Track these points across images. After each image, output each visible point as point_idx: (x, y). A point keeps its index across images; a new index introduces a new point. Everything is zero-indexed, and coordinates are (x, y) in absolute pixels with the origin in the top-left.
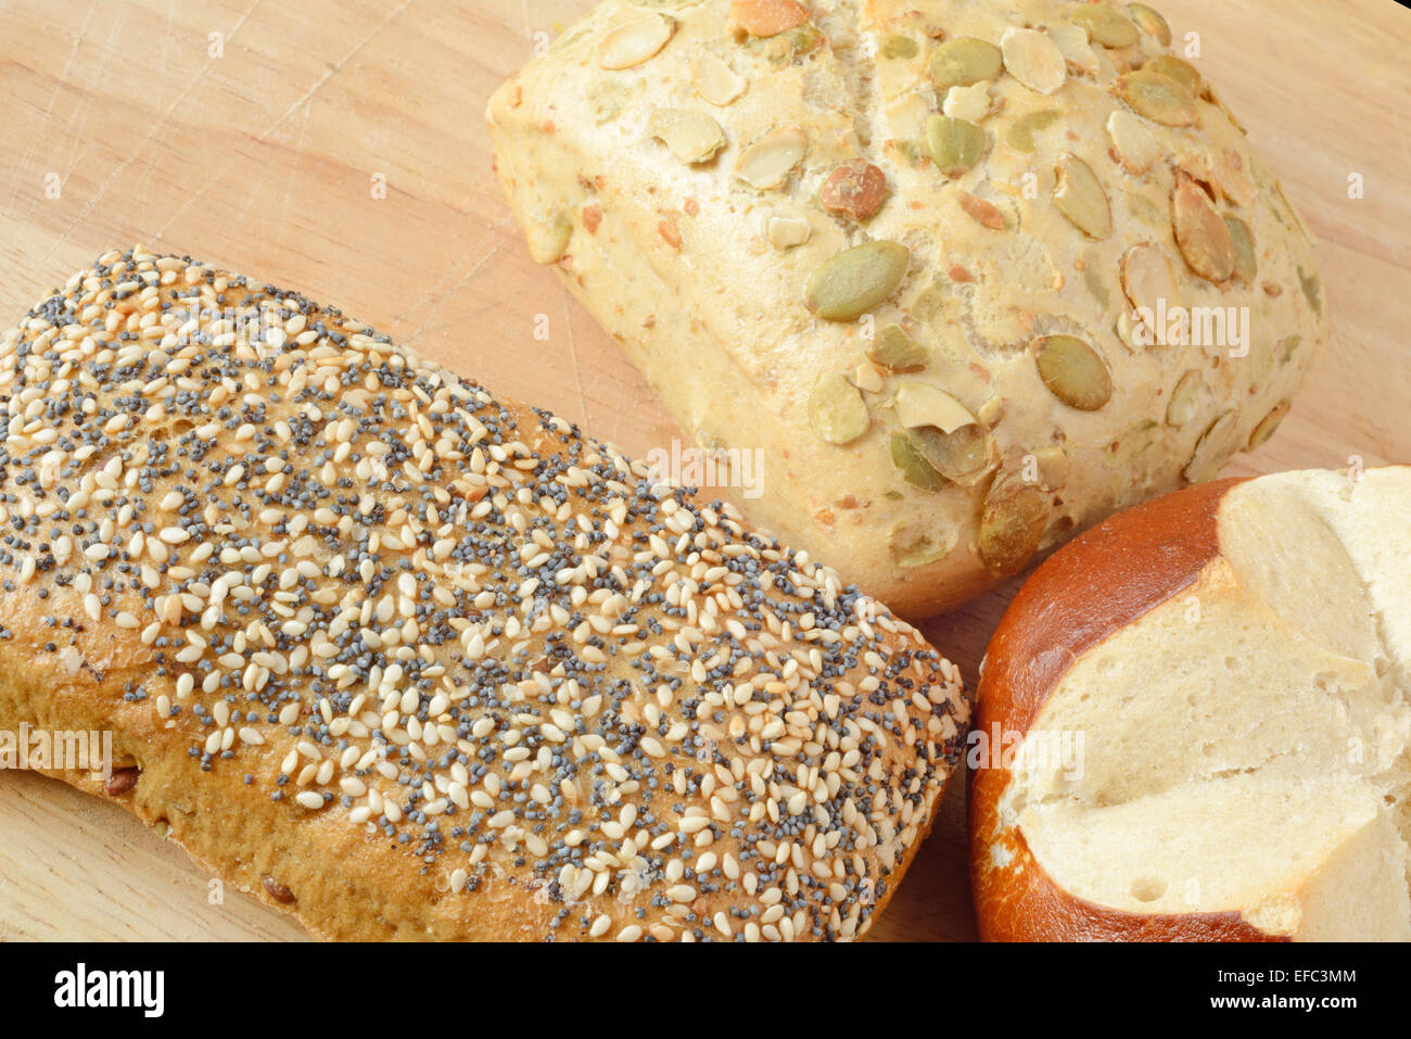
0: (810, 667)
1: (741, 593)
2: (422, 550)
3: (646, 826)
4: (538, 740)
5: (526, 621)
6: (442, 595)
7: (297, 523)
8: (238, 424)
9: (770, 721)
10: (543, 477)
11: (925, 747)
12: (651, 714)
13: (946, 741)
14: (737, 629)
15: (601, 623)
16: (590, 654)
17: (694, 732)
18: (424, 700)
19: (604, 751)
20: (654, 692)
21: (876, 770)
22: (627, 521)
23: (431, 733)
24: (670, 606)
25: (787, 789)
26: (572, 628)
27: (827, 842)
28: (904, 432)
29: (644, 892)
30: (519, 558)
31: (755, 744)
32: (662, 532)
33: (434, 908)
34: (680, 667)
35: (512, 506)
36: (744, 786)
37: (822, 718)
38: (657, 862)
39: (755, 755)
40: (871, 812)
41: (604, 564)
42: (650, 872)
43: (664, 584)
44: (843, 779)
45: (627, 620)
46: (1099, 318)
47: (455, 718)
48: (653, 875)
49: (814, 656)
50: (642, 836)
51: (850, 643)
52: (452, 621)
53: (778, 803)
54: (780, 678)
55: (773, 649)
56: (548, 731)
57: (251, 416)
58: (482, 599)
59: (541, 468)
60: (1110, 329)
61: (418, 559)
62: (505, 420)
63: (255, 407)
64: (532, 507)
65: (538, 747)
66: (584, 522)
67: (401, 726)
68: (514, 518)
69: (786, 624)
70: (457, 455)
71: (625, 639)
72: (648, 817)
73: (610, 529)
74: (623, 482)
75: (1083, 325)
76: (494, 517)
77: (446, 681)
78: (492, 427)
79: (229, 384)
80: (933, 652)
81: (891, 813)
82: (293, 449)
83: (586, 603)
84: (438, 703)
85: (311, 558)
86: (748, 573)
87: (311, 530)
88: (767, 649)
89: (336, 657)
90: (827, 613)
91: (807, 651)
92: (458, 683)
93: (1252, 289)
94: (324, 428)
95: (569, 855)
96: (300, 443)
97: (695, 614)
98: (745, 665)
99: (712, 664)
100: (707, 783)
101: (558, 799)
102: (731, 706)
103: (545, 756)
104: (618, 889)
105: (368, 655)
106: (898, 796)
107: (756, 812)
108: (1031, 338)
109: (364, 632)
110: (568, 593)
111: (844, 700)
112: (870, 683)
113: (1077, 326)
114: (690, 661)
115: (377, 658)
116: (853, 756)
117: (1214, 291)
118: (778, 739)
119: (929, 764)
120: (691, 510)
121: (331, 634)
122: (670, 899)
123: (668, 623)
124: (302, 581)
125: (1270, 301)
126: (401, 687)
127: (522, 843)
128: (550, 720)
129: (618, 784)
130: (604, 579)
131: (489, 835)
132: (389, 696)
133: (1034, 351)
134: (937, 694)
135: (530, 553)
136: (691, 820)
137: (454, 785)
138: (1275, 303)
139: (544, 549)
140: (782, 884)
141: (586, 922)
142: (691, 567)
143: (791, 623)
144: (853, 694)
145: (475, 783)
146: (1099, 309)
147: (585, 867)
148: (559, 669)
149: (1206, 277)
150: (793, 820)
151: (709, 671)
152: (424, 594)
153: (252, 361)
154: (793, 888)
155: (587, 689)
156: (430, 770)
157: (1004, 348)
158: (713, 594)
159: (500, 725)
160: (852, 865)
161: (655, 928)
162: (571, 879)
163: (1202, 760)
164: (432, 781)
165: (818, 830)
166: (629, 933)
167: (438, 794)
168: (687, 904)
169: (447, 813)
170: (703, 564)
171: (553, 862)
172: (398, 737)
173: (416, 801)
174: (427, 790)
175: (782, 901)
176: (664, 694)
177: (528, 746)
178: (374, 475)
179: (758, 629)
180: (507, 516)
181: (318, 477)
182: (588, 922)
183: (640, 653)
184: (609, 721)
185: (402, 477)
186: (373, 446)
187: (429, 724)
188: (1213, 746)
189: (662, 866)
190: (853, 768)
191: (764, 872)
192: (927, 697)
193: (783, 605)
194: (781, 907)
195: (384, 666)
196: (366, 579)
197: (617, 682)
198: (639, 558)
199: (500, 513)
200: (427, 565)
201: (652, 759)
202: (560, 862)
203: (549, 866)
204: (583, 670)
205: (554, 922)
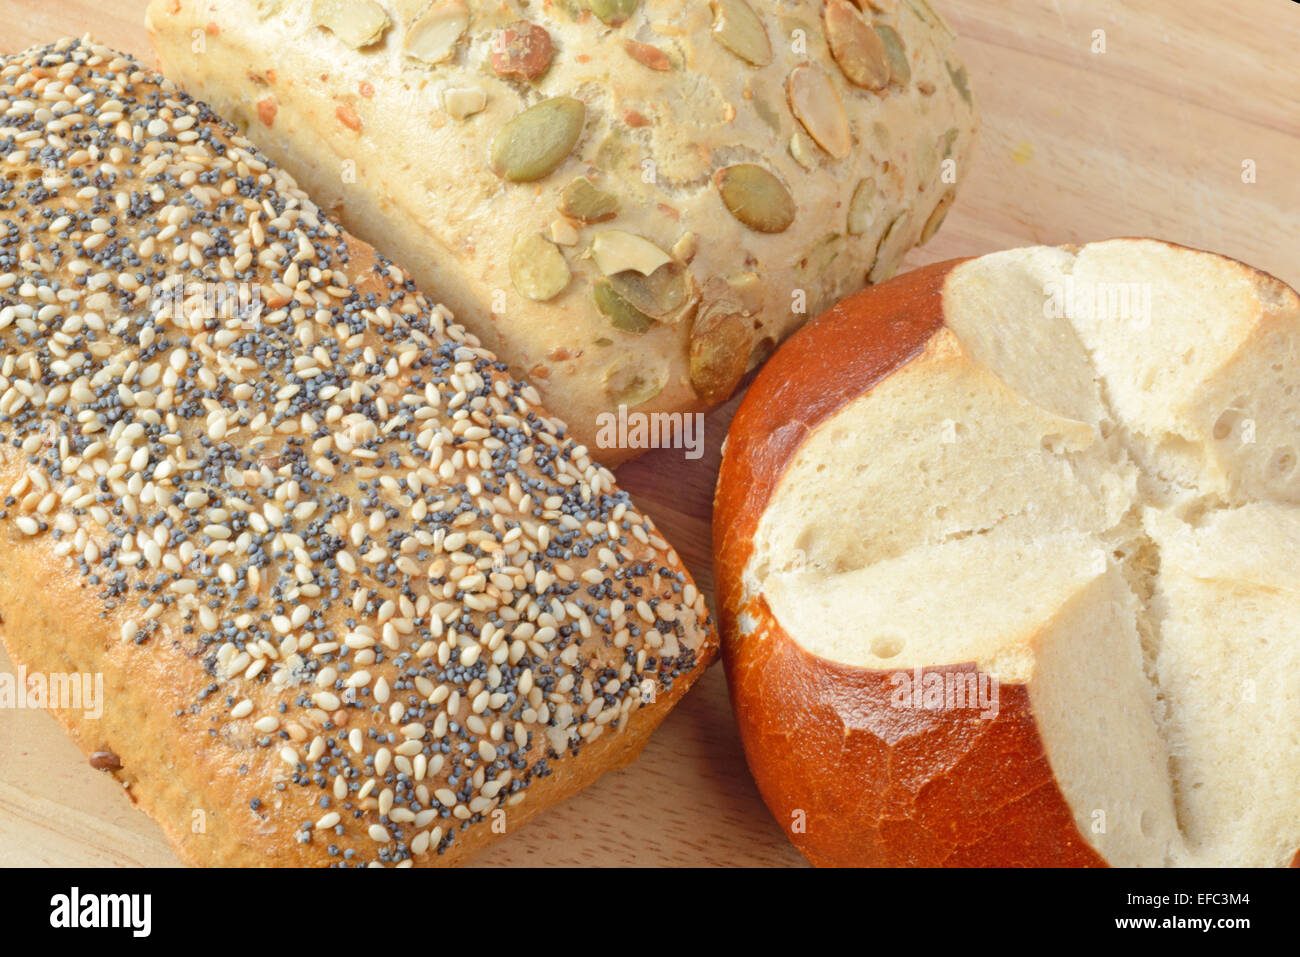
0: (535, 541)
1: (494, 457)
2: (205, 334)
3: (313, 630)
4: (242, 525)
5: (273, 421)
6: (205, 377)
7: (96, 281)
8: (84, 185)
9: (473, 573)
10: (349, 307)
11: (635, 655)
12: (356, 534)
13: (663, 658)
14: (474, 485)
15: (343, 442)
16: (323, 465)
17: (392, 560)
18: (153, 460)
19: (301, 554)
20: (369, 514)
21: (570, 655)
22: (413, 366)
23: (149, 493)
24: (417, 446)
25: (466, 639)
26: (315, 438)
27: (490, 701)
28: (605, 280)
29: (291, 689)
30: (292, 366)
31: (447, 590)
32: (442, 385)
33: (106, 654)
34: (403, 501)
35: (308, 322)
36: (422, 622)
37: (529, 589)
38: (312, 665)
39: (445, 600)
40: (551, 692)
41: (371, 393)
42: (302, 672)
43: (421, 427)
44: (529, 650)
45: (369, 446)
46: (772, 143)
47: (175, 485)
48: (306, 676)
49: (543, 533)
50: (307, 639)
51: (589, 535)
52: (206, 401)
53: (452, 650)
54: (499, 540)
55: (504, 514)
56: (255, 520)
57: (100, 181)
58: (239, 390)
59: (351, 300)
60: (784, 151)
61: (199, 342)
62: (339, 253)
63: (107, 176)
64: (325, 328)
65: (241, 532)
66: (369, 355)
67: (124, 478)
68: (303, 333)
69: (527, 497)
70: (277, 266)
71: (361, 463)
72: (318, 623)
73: (391, 367)
74: (431, 336)
75: (758, 151)
76: (286, 326)
77: (179, 451)
78: (322, 253)
79: (93, 151)
80: (682, 575)
81: (576, 702)
82: (124, 217)
83: (338, 422)
84: (163, 469)
85: (100, 312)
86: (511, 444)
87: (112, 289)
88: (497, 512)
89: (89, 403)
90: (578, 502)
91: (538, 526)
92: (191, 456)
93: (908, 91)
94: (160, 210)
95: (235, 636)
96: (132, 214)
97: (438, 461)
98: (468, 518)
99: (435, 507)
100: (385, 609)
101: (241, 582)
102: (437, 549)
103: (244, 540)
104: (268, 679)
105: (118, 410)
106: (587, 689)
107: (425, 649)
108: (712, 171)
109: (121, 388)
110: (325, 409)
111: (559, 582)
112: (593, 575)
113: (753, 154)
114: (415, 499)
115: (126, 414)
116: (547, 632)
117: (874, 99)
118: (475, 593)
119: (635, 671)
120: (484, 378)
121: (92, 383)
122: (313, 702)
123: (409, 461)
124: (85, 328)
125: (926, 99)
126: (136, 445)
127: (194, 614)
128: (260, 511)
129: (300, 585)
130: (365, 405)
131: (167, 596)
132: (123, 449)
133: (716, 184)
134: (667, 611)
135: (304, 366)
136: (356, 638)
137: (151, 543)
138: (930, 101)
139: (319, 365)
140: (430, 725)
141: (230, 701)
142: (455, 421)
143: (532, 496)
144: (571, 578)
145: (172, 546)
146: (771, 133)
147: (245, 650)
148: (286, 469)
149: (866, 87)
150: (460, 670)
151: (429, 513)
152: (189, 371)
153: (125, 139)
154: (439, 730)
155: (305, 493)
156: (137, 525)
157: (687, 185)
158: (465, 450)
159: (213, 501)
160: (512, 733)
161: (293, 728)
162: (229, 659)
163: (937, 523)
164: (134, 535)
165: (485, 687)
166: (266, 723)
167: (135, 548)
168: (327, 712)
169: (136, 565)
170: (468, 422)
171: (218, 638)
172: (117, 488)
173: (114, 548)
174: (126, 542)
175: (422, 739)
176: (376, 520)
177: (232, 528)
178: (188, 259)
179: (497, 492)
180: (298, 328)
181: (137, 248)
182: (233, 702)
183: (371, 478)
184: (315, 528)
185: (215, 268)
186: (199, 237)
187: (149, 484)
188: (945, 509)
189: (315, 671)
190: (543, 644)
191: (413, 706)
192: (654, 610)
193: (533, 481)
194: (419, 744)
195: (130, 421)
196: (143, 344)
197: (337, 496)
198: (408, 399)
199: (294, 324)
200: (205, 350)
201: (341, 574)
202: (223, 640)
203: (212, 641)
204: (309, 476)
205: (202, 693)
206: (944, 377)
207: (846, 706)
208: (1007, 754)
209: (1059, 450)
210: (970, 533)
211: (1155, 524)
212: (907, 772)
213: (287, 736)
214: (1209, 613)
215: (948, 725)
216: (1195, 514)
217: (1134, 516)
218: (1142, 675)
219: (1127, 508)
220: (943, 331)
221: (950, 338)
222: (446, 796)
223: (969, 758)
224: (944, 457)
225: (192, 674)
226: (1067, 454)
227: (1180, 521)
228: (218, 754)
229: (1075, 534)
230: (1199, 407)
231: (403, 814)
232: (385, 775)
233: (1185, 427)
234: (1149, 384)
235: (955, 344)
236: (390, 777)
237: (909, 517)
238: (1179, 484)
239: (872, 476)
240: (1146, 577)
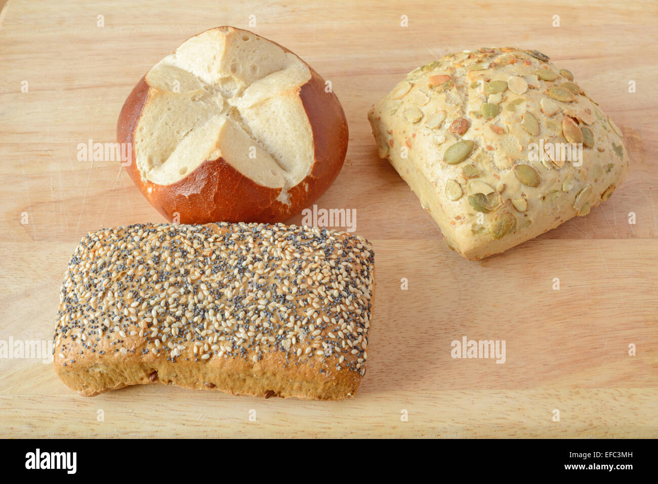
0: (322, 256)
1: (294, 245)
2: (203, 275)
3: (299, 319)
4: (258, 311)
5: (240, 281)
6: (214, 285)
7: (166, 285)
8: (138, 266)
9: (318, 275)
10: (226, 240)
11: (363, 262)
12: (285, 289)
14: (297, 255)
15: (260, 272)
16: (261, 281)
17: (299, 288)
18: (223, 315)
19: (277, 305)
20: (283, 283)
21: (353, 274)
22: (254, 241)
23: (229, 323)
24: (276, 258)
25: (331, 291)
26: (253, 277)
27: (349, 300)
29: (306, 337)
30: (230, 265)
31: (317, 284)
32: (265, 239)
33: (253, 369)
34: (287, 273)
35: (222, 252)
36: (319, 296)
37: (332, 268)
38: (306, 328)
39: (318, 286)
40: (357, 286)
41: (253, 255)
42: (305, 331)
43: (272, 253)
44: (345, 281)
45: (266, 267)
47: (233, 316)
48: (307, 331)
49: (321, 252)
50: (299, 323)
51: (330, 244)
52: (220, 291)
53: (331, 296)
54: (315, 263)
55: (310, 256)
56: (260, 307)
57: (140, 263)
58: (225, 281)
59: (224, 238)
61: (203, 278)
62: (209, 230)
63: (140, 260)
64: (227, 250)
65: (259, 313)
66: (243, 247)
67: (220, 325)
68: (223, 255)
70: (200, 246)
71: (269, 273)
72: (298, 317)
73: (250, 245)
74: (249, 231)
76: (218, 257)
77: (226, 307)
78: (206, 234)
79: (130, 257)
80: (354, 236)
81: (363, 284)
82: (155, 266)
83: (254, 268)
84: (227, 314)
85: (174, 292)
86: (293, 239)
87: (171, 285)
88: (308, 257)
89: (194, 315)
90: (320, 239)
91: (319, 252)
92: (230, 306)
94: (161, 256)
95: (282, 337)
96: (156, 263)
97: (284, 257)
98: (304, 264)
99: (295, 268)
100: (309, 300)
101: (271, 324)
102: (305, 277)
103: (262, 314)
104: (299, 340)
105: (202, 311)
106: (362, 278)
107: (326, 301)
109: (198, 305)
110: (248, 268)
111: (335, 260)
112: (340, 252)
114: (289, 270)
115: (205, 310)
116: (345, 274)
118: (323, 279)
119: (367, 266)
120: (270, 229)
121: (190, 310)
122: (314, 336)
123: (278, 263)
124: (175, 300)
126: (215, 315)
127: (267, 341)
128: (259, 304)
129: (285, 312)
130: (255, 260)
131: (258, 343)
132: (213, 319)
134: (360, 246)
135: (232, 262)
136: (310, 312)
137: (242, 334)
139: (235, 259)
140: (342, 317)
142: (277, 245)
143: (311, 246)
144: (337, 257)
145: (247, 331)
147: (287, 338)
148: (255, 290)
150: (337, 299)
151: (295, 270)
152: (209, 287)
153: (133, 248)
154: (346, 317)
155: (265, 291)
156: (234, 333)
158: (286, 249)
159: (246, 312)
160: (359, 303)
161: (315, 346)
162: (285, 344)
163: (178, 136)
164: (235, 336)
165: (345, 298)
166: (308, 350)
167: (239, 338)
168: (319, 335)
169: (244, 342)
170: (280, 242)
171: (278, 341)
172: (221, 329)
173: (234, 343)
174: (235, 339)
175: (345, 322)
176: (286, 282)
177: (256, 314)
178: (180, 262)
179: (303, 252)
180: (221, 255)
181: (166, 270)
182: (296, 353)
183: (274, 274)
184: (275, 297)
185: (188, 259)
186: (176, 255)
187: (227, 321)
188: (178, 131)
189: (308, 328)
190: (346, 277)
191: (336, 316)
192: (357, 248)
193: (307, 243)
194: (345, 323)
195: (208, 311)
196: (192, 291)
197: (272, 285)
198: (262, 249)
199: (219, 256)
200: (206, 279)
201: (291, 301)
202: (280, 341)
203: (278, 343)
204: (261, 286)
205: (286, 357)
206: (157, 99)
207: (183, 191)
208: (228, 177)
209: (197, 99)
210: (188, 133)
211: (232, 103)
212: (208, 197)
213: (315, 349)
214: (257, 114)
215: (209, 179)
216: (241, 94)
217: (226, 104)
218: (251, 139)
219: (223, 103)
220: (150, 88)
221: (153, 89)
222: (360, 330)
223: (220, 184)
224: (170, 118)
225: (279, 355)
226: (200, 99)
227: (237, 98)
228: (302, 367)
229: (214, 117)
230: (224, 68)
231: (356, 342)
232: (345, 337)
233: (224, 74)
234: (209, 70)
235: (155, 90)
236: (346, 337)
237: (171, 138)
238: (232, 90)
239: (155, 135)
240: (238, 117)
